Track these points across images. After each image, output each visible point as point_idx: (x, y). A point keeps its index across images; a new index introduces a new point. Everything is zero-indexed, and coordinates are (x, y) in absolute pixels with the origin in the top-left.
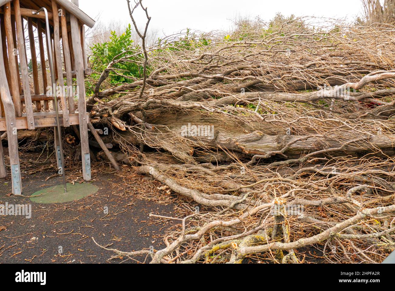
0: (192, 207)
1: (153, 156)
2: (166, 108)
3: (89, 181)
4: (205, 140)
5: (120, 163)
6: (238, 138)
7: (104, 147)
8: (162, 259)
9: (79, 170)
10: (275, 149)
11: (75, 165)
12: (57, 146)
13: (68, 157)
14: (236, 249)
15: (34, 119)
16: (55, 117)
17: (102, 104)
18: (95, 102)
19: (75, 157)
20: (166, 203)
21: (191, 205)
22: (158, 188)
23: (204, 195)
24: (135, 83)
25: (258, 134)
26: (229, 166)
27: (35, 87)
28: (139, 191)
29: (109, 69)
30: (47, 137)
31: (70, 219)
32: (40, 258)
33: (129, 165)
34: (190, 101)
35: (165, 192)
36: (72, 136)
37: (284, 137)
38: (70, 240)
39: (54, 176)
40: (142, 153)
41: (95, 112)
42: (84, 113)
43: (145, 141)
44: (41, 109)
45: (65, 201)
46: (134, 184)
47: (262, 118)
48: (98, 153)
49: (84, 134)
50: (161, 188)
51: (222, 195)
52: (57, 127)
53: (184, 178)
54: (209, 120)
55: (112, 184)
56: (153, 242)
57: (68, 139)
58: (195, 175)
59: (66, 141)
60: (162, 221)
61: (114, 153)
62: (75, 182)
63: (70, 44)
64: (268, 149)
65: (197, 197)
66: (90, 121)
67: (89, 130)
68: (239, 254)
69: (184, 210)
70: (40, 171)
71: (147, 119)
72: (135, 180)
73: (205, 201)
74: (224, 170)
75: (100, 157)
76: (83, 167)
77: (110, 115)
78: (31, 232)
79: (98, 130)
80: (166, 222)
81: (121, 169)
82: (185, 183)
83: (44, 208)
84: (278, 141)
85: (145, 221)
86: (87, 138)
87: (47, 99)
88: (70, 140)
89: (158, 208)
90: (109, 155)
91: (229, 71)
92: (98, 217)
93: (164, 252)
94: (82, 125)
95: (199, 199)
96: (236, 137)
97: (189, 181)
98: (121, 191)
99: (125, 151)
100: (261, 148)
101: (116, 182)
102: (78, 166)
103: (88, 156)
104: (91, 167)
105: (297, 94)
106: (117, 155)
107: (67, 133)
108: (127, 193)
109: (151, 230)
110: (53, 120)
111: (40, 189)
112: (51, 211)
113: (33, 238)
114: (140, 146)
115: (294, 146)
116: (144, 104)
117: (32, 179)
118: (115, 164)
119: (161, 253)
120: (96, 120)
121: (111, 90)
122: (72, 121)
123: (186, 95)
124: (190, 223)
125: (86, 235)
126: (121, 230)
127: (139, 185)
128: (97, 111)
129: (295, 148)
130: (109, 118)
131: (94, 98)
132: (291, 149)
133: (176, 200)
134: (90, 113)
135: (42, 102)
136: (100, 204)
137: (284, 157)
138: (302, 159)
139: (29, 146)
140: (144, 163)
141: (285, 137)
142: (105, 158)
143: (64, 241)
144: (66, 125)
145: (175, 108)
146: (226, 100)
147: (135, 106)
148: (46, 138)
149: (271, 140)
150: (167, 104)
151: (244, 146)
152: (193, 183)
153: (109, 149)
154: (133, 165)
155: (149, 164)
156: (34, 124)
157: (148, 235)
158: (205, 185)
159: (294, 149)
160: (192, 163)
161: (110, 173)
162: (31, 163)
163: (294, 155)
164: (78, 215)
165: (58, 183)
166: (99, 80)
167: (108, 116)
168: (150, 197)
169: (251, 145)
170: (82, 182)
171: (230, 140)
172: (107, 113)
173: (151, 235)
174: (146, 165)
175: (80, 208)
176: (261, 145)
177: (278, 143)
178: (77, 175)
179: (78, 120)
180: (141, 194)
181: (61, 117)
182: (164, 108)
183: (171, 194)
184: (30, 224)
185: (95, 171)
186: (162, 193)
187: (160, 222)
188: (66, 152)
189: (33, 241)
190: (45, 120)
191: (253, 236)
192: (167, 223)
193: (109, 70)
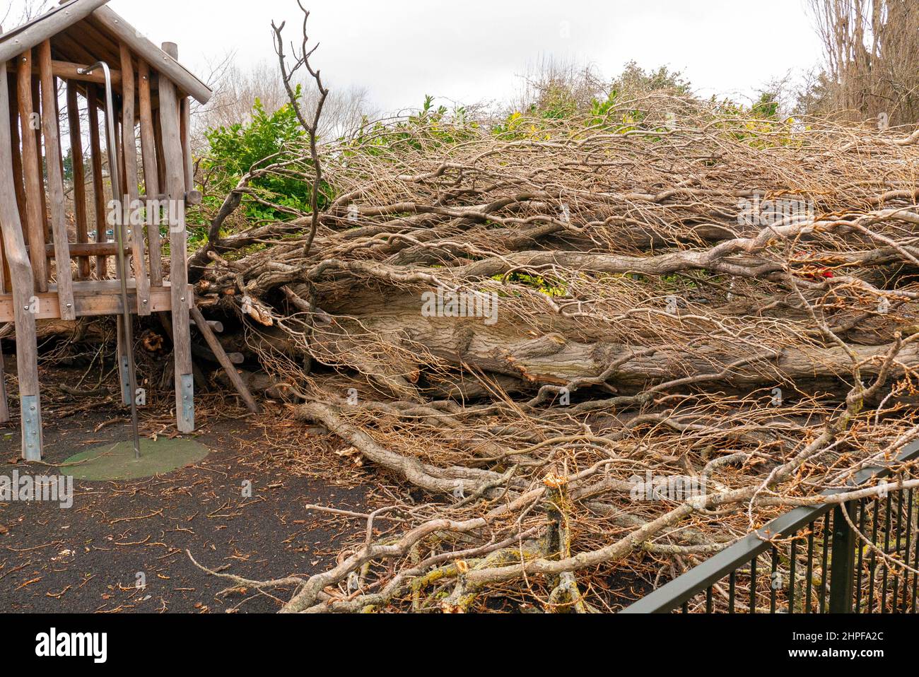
0: (404, 495)
1: (333, 382)
2: (360, 278)
3: (190, 435)
4: (445, 350)
5: (260, 395)
6: (512, 348)
7: (225, 360)
8: (320, 592)
9: (169, 411)
10: (588, 373)
11: (160, 398)
12: (123, 355)
13: (146, 381)
14: (464, 574)
15: (75, 298)
16: (120, 295)
17: (224, 266)
18: (209, 260)
19: (161, 380)
20: (351, 484)
21: (403, 490)
22: (337, 452)
23: (430, 469)
24: (296, 221)
25: (554, 340)
26: (490, 407)
27: (78, 223)
28: (297, 459)
29: (240, 189)
30: (102, 334)
31: (145, 514)
32: (79, 591)
33: (280, 402)
34: (412, 267)
35: (352, 461)
36: (156, 334)
37: (608, 349)
38: (142, 556)
39: (114, 423)
40: (308, 375)
41: (207, 284)
42: (182, 286)
43: (310, 350)
44: (89, 273)
45: (135, 476)
46: (286, 442)
47: (557, 308)
48: (213, 373)
49: (181, 331)
50: (342, 452)
51: (466, 469)
52: (122, 316)
53: (392, 433)
55: (238, 442)
56: (314, 563)
57: (147, 341)
58: (416, 425)
59: (142, 344)
60: (337, 520)
61: (248, 374)
62: (158, 435)
63: (158, 135)
64: (575, 372)
65: (414, 473)
66: (196, 302)
67: (193, 322)
68: (470, 582)
69: (386, 500)
70: (82, 411)
71: (322, 300)
72: (291, 433)
73: (428, 481)
74: (478, 416)
75: (218, 381)
76: (178, 404)
77: (239, 292)
78: (60, 538)
79: (214, 323)
80: (346, 523)
81: (261, 410)
82: (394, 443)
83: (90, 491)
84: (595, 356)
85: (303, 521)
86: (187, 339)
87: (104, 253)
88: (152, 344)
89: (332, 495)
90: (236, 377)
91: (499, 203)
92: (204, 511)
93: (326, 578)
94: (178, 313)
95: (417, 477)
96: (509, 346)
97: (402, 437)
98: (257, 457)
99: (270, 370)
100: (560, 371)
101: (246, 437)
102: (167, 400)
103: (189, 381)
104: (196, 403)
105: (635, 259)
106: (254, 379)
107: (145, 327)
108: (271, 461)
109: (314, 540)
110: (114, 300)
111: (81, 449)
112: (104, 496)
113: (64, 552)
114: (304, 361)
115: (628, 366)
116: (313, 270)
117: (64, 426)
118: (249, 399)
119: (319, 579)
120: (211, 301)
121: (245, 236)
122: (155, 303)
123: (408, 250)
124: (396, 525)
125: (176, 546)
126: (249, 540)
127: (298, 444)
128: (213, 281)
129: (630, 373)
130: (238, 296)
131: (207, 252)
132: (621, 374)
133: (373, 479)
134: (198, 284)
135: (93, 259)
136: (209, 485)
137: (610, 390)
138: (642, 397)
139: (61, 353)
140: (309, 398)
141: (610, 347)
142: (225, 384)
143: (129, 558)
144: (143, 312)
145: (380, 279)
147: (294, 274)
148: (100, 337)
149: (580, 354)
150: (362, 271)
151: (525, 366)
152: (411, 443)
153: (237, 366)
154: (288, 401)
155: (322, 399)
156: (73, 307)
157: (306, 550)
158: (435, 448)
159: (628, 373)
160: (413, 400)
161: (236, 418)
162: (65, 392)
163: (629, 386)
164: (161, 507)
165: (121, 438)
166: (219, 214)
167: (236, 294)
168: (318, 471)
169: (540, 364)
170: (175, 437)
171: (497, 351)
172: (233, 285)
173: (312, 550)
174: (314, 401)
175: (168, 492)
176: (560, 364)
177: (596, 361)
178: (164, 420)
179: (170, 300)
180: (300, 464)
181: (133, 293)
182: (357, 278)
183: (364, 465)
184: (58, 521)
185: (204, 412)
186: (344, 464)
187: (333, 524)
188: (142, 368)
189: (65, 557)
190: (98, 301)
191: (508, 550)
192: (348, 525)
193: (242, 191)
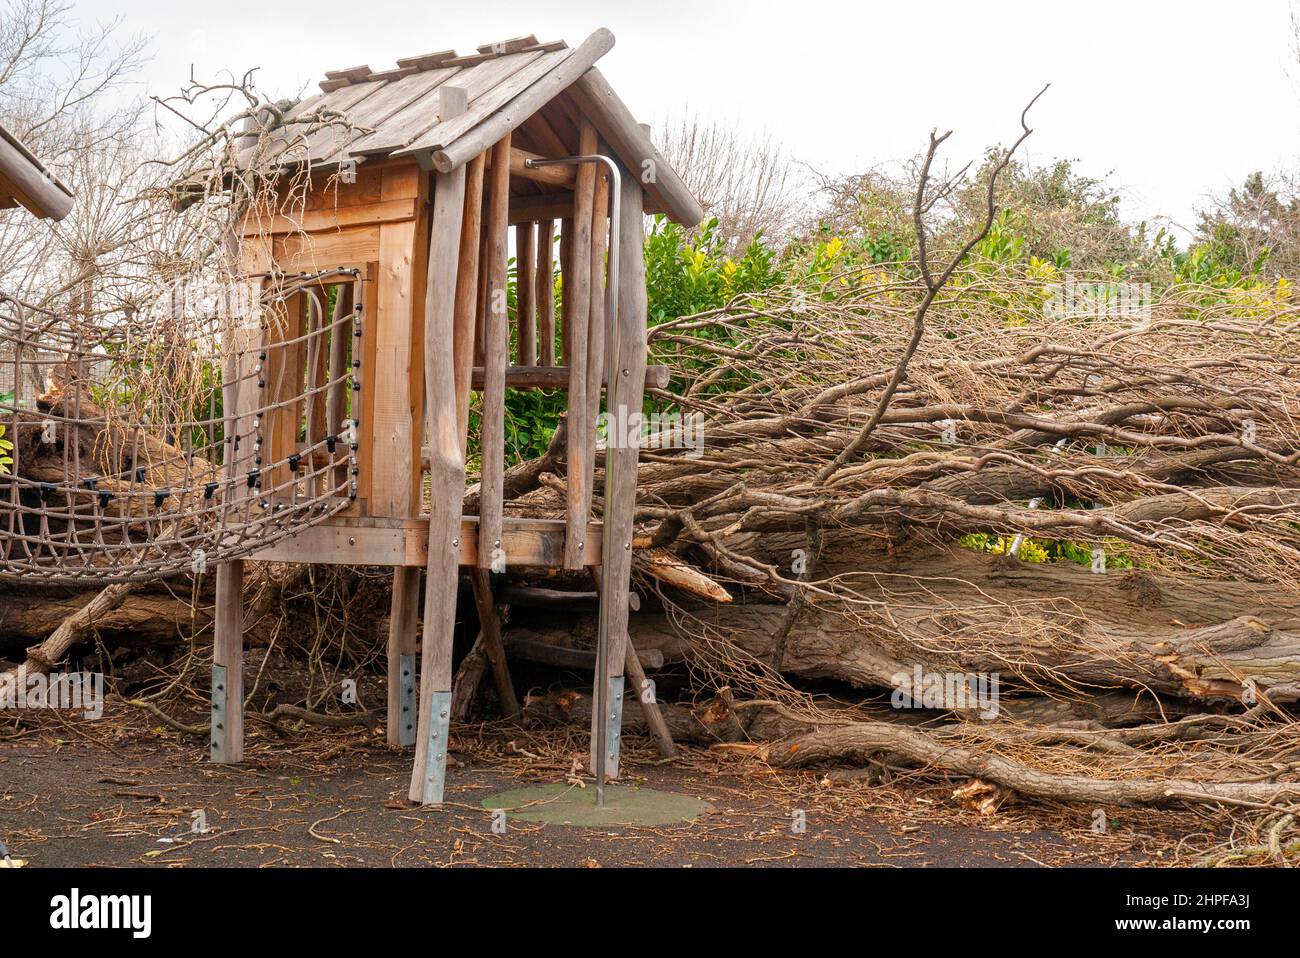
6: (1174, 641)
7: (635, 660)
25: (1253, 625)
31: (775, 854)
42: (628, 523)
49: (619, 602)
54: (1023, 581)
64: (1289, 674)
81: (679, 755)
91: (1120, 412)
94: (619, 569)
100: (1264, 673)
103: (619, 688)
112: (657, 840)
118: (665, 734)
144: (577, 564)
146: (1157, 507)
167: (652, 546)
169: (1228, 663)
176: (1265, 661)
183: (999, 810)
190: (517, 540)
